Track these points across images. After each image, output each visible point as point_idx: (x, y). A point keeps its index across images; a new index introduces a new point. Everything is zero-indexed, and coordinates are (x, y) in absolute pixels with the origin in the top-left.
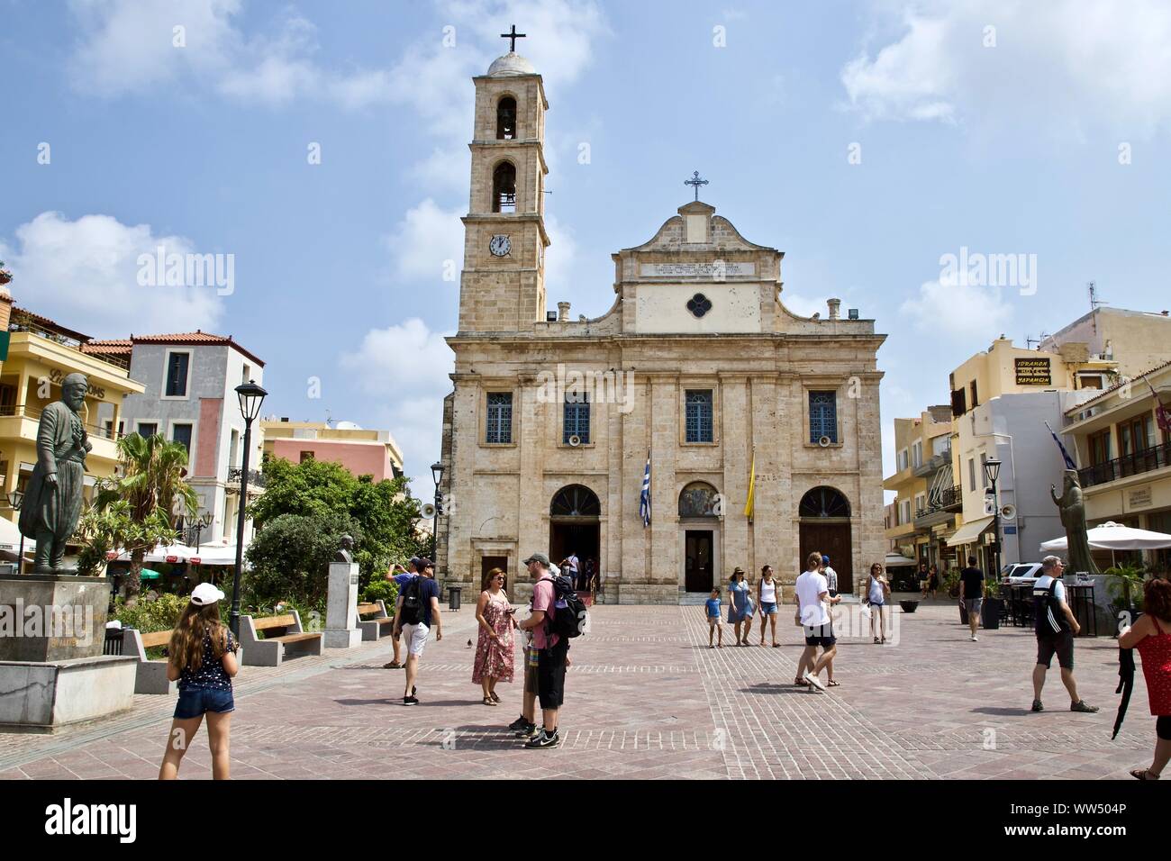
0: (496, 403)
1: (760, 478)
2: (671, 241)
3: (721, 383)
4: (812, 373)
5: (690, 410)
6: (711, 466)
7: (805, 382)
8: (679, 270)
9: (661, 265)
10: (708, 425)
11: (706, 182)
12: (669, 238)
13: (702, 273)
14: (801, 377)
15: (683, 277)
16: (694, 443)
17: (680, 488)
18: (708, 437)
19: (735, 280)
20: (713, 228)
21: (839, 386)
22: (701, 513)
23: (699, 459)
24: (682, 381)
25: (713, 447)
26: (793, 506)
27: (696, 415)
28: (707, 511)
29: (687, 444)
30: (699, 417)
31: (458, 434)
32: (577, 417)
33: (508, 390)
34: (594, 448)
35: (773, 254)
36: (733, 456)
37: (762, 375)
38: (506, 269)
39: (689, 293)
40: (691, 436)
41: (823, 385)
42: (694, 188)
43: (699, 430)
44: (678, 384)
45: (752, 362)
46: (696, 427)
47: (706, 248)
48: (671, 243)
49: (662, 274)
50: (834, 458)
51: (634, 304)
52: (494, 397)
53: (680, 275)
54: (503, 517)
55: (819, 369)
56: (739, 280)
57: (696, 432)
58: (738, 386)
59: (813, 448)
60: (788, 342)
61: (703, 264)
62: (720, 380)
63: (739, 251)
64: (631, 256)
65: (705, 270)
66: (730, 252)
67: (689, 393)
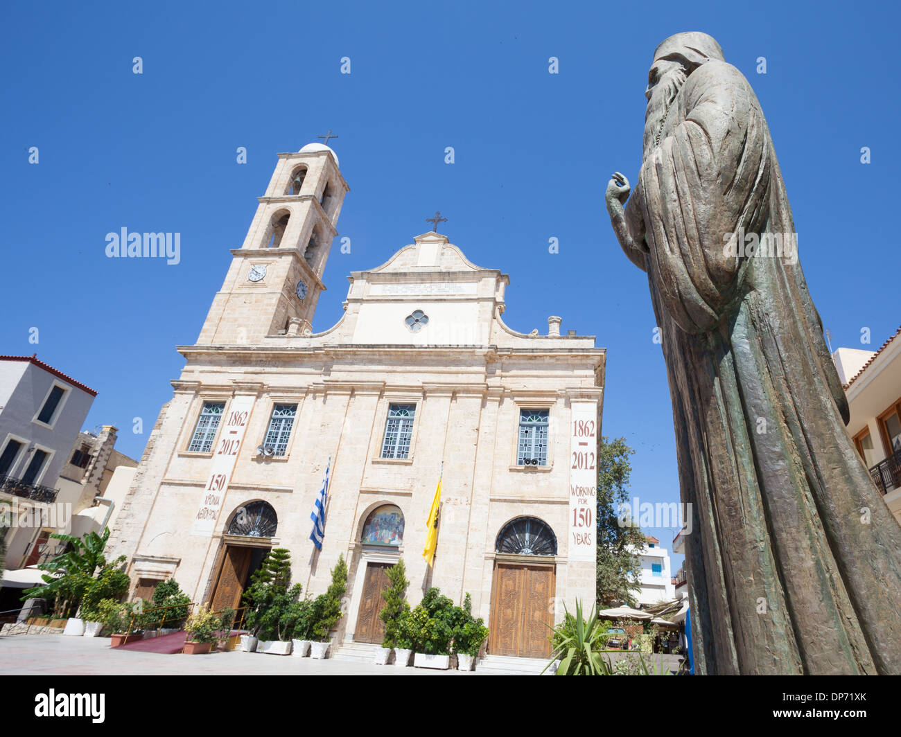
0: (210, 412)
1: (452, 502)
2: (402, 265)
3: (425, 398)
4: (525, 389)
5: (392, 424)
6: (401, 486)
7: (516, 399)
8: (404, 290)
9: (390, 286)
10: (406, 440)
11: (446, 220)
12: (401, 263)
13: (425, 293)
14: (514, 394)
15: (407, 296)
16: (387, 460)
17: (362, 509)
18: (403, 452)
19: (456, 297)
20: (443, 254)
21: (552, 403)
22: (386, 542)
23: (388, 478)
24: (386, 393)
25: (406, 464)
26: (488, 539)
27: (397, 429)
28: (394, 539)
29: (381, 460)
30: (399, 432)
31: (161, 440)
32: (282, 428)
33: (222, 399)
34: (287, 461)
35: (495, 274)
36: (425, 475)
37: (468, 390)
38: (254, 292)
39: (410, 309)
40: (388, 452)
41: (535, 403)
42: (434, 224)
43: (397, 446)
44: (381, 396)
45: (460, 375)
46: (394, 443)
47: (433, 270)
48: (402, 267)
49: (388, 293)
50: (542, 484)
51: (356, 319)
52: (208, 405)
53: (405, 294)
54: (176, 532)
55: (532, 384)
56: (459, 297)
57: (393, 448)
58: (441, 399)
59: (518, 471)
60: (500, 356)
61: (428, 285)
62: (424, 393)
63: (463, 273)
64: (363, 279)
65: (429, 290)
66: (454, 273)
67: (393, 407)
